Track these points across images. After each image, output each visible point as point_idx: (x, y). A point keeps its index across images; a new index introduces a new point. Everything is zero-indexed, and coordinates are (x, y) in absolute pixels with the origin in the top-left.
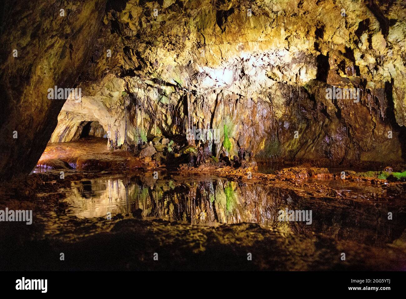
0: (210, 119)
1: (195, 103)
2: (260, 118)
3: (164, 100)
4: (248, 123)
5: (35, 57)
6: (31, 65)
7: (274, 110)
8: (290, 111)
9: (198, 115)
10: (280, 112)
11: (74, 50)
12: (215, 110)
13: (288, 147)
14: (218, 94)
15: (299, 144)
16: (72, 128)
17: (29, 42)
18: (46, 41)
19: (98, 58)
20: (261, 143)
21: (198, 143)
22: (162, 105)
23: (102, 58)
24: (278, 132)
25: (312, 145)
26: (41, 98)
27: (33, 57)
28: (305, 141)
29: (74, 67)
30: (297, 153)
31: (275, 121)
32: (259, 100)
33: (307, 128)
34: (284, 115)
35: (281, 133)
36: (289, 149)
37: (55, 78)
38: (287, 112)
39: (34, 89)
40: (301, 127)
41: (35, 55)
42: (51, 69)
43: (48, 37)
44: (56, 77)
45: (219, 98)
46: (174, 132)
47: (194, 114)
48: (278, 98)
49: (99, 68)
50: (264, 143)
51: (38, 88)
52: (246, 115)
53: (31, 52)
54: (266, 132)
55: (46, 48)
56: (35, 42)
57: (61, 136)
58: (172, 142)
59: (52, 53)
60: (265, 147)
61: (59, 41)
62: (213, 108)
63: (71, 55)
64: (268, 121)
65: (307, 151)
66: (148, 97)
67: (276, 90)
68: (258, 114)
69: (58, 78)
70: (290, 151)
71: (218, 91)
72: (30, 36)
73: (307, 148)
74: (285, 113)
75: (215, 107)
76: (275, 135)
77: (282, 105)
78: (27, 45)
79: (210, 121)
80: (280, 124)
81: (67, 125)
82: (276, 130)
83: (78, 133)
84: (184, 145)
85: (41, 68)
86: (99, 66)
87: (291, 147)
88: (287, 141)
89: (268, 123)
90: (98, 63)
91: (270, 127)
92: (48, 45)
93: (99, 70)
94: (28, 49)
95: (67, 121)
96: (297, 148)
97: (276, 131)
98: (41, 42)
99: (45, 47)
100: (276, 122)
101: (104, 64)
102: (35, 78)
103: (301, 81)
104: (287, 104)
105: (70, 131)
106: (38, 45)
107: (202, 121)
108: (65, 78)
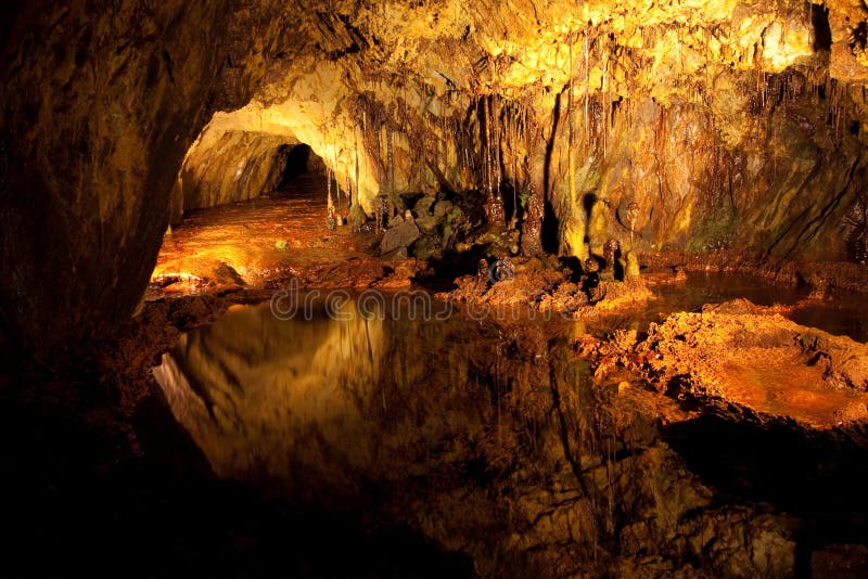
0: (543, 157)
1: (505, 118)
2: (680, 147)
3: (435, 108)
4: (645, 163)
5: (91, 102)
6: (86, 119)
7: (717, 125)
8: (764, 128)
9: (513, 148)
10: (735, 131)
11: (175, 61)
12: (553, 134)
13: (755, 223)
14: (558, 96)
15: (787, 216)
16: (261, 160)
17: (75, 72)
18: (108, 63)
19: (242, 55)
20: (681, 212)
21: (510, 220)
22: (434, 119)
23: (251, 52)
24: (730, 180)
25: (816, 225)
26: (117, 183)
27: (87, 102)
28: (803, 208)
29: (183, 96)
30: (777, 242)
31: (722, 155)
32: (674, 100)
33: (816, 171)
34: (748, 138)
35: (738, 184)
36: (758, 228)
37: (142, 129)
38: (754, 130)
39: (100, 167)
40: (799, 168)
41: (90, 97)
42: (129, 116)
43: (111, 53)
44: (146, 128)
45: (564, 103)
46: (464, 185)
47: (504, 145)
48: (726, 97)
49: (249, 76)
50: (688, 212)
51: (107, 163)
52: (640, 143)
53: (81, 91)
54: (697, 185)
55: (110, 78)
56: (85, 69)
57: (239, 181)
58: (458, 211)
59: (127, 82)
60: (691, 224)
61: (136, 56)
62: (547, 131)
63: (170, 74)
64: (702, 155)
65: (802, 238)
66: (399, 100)
67: (717, 76)
68: (672, 139)
69: (150, 128)
70: (761, 234)
71: (557, 89)
72: (73, 60)
73: (804, 231)
74: (749, 133)
75: (555, 127)
76: (722, 189)
77: (739, 112)
78: (71, 79)
79: (543, 162)
80: (738, 160)
81: (249, 155)
82: (727, 177)
83: (278, 170)
84: (480, 223)
85: (107, 121)
86: (246, 72)
87: (763, 223)
88: (757, 207)
89: (702, 161)
90: (244, 67)
91: (707, 170)
92: (113, 69)
93: (248, 81)
94: (76, 86)
95: (247, 147)
96: (782, 226)
97: (727, 179)
98: (96, 69)
99: (107, 77)
100: (727, 155)
101: (260, 65)
102: (98, 145)
103: (766, 63)
104: (754, 109)
105: (258, 167)
106: (92, 76)
107: (523, 161)
108: (166, 126)
